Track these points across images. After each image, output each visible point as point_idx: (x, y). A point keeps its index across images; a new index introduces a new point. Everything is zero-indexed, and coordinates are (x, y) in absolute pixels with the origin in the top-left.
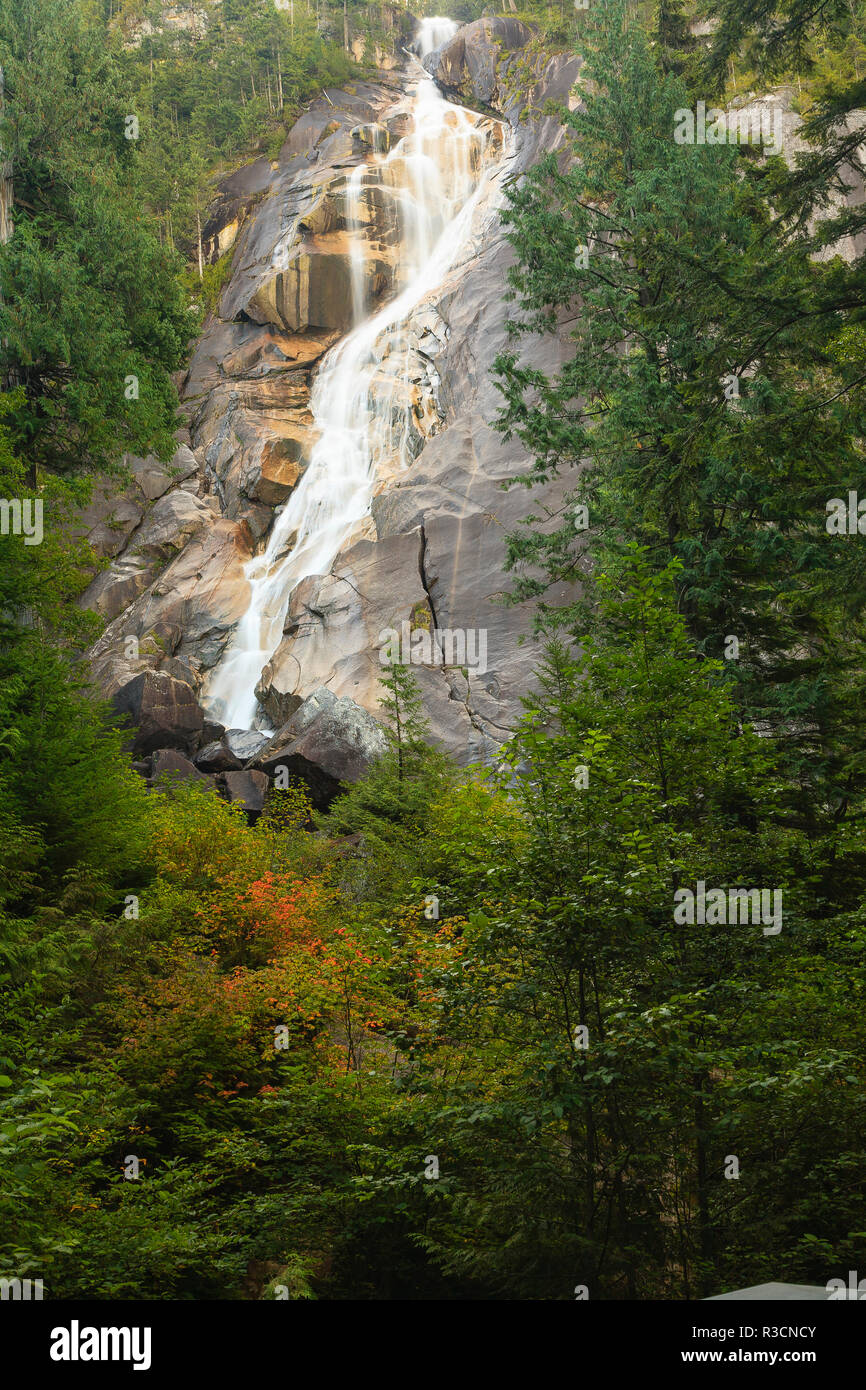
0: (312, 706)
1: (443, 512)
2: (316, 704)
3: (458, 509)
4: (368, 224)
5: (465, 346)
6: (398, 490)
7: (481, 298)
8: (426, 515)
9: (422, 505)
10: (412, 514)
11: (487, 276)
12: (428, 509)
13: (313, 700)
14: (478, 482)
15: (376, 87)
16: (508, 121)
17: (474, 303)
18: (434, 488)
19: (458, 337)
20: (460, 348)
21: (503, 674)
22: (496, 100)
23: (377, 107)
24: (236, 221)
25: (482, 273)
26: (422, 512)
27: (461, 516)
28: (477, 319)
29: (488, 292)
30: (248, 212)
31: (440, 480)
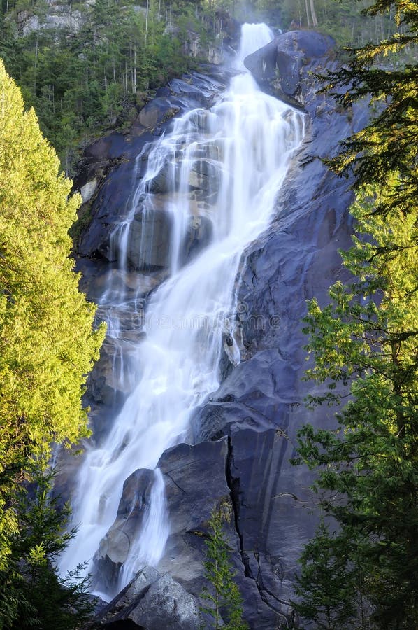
0: (142, 582)
1: (245, 426)
2: (144, 579)
3: (258, 425)
4: (198, 188)
5: (267, 294)
6: (211, 404)
7: (281, 256)
8: (232, 427)
9: (230, 419)
10: (222, 425)
11: (286, 239)
12: (234, 423)
13: (142, 576)
14: (272, 403)
15: (208, 79)
16: (307, 112)
17: (276, 259)
18: (239, 406)
19: (261, 285)
20: (263, 294)
21: (286, 559)
22: (299, 95)
23: (207, 95)
24: (95, 179)
25: (283, 236)
26: (230, 424)
27: (258, 430)
28: (278, 272)
29: (287, 252)
30: (105, 173)
31: (245, 400)
